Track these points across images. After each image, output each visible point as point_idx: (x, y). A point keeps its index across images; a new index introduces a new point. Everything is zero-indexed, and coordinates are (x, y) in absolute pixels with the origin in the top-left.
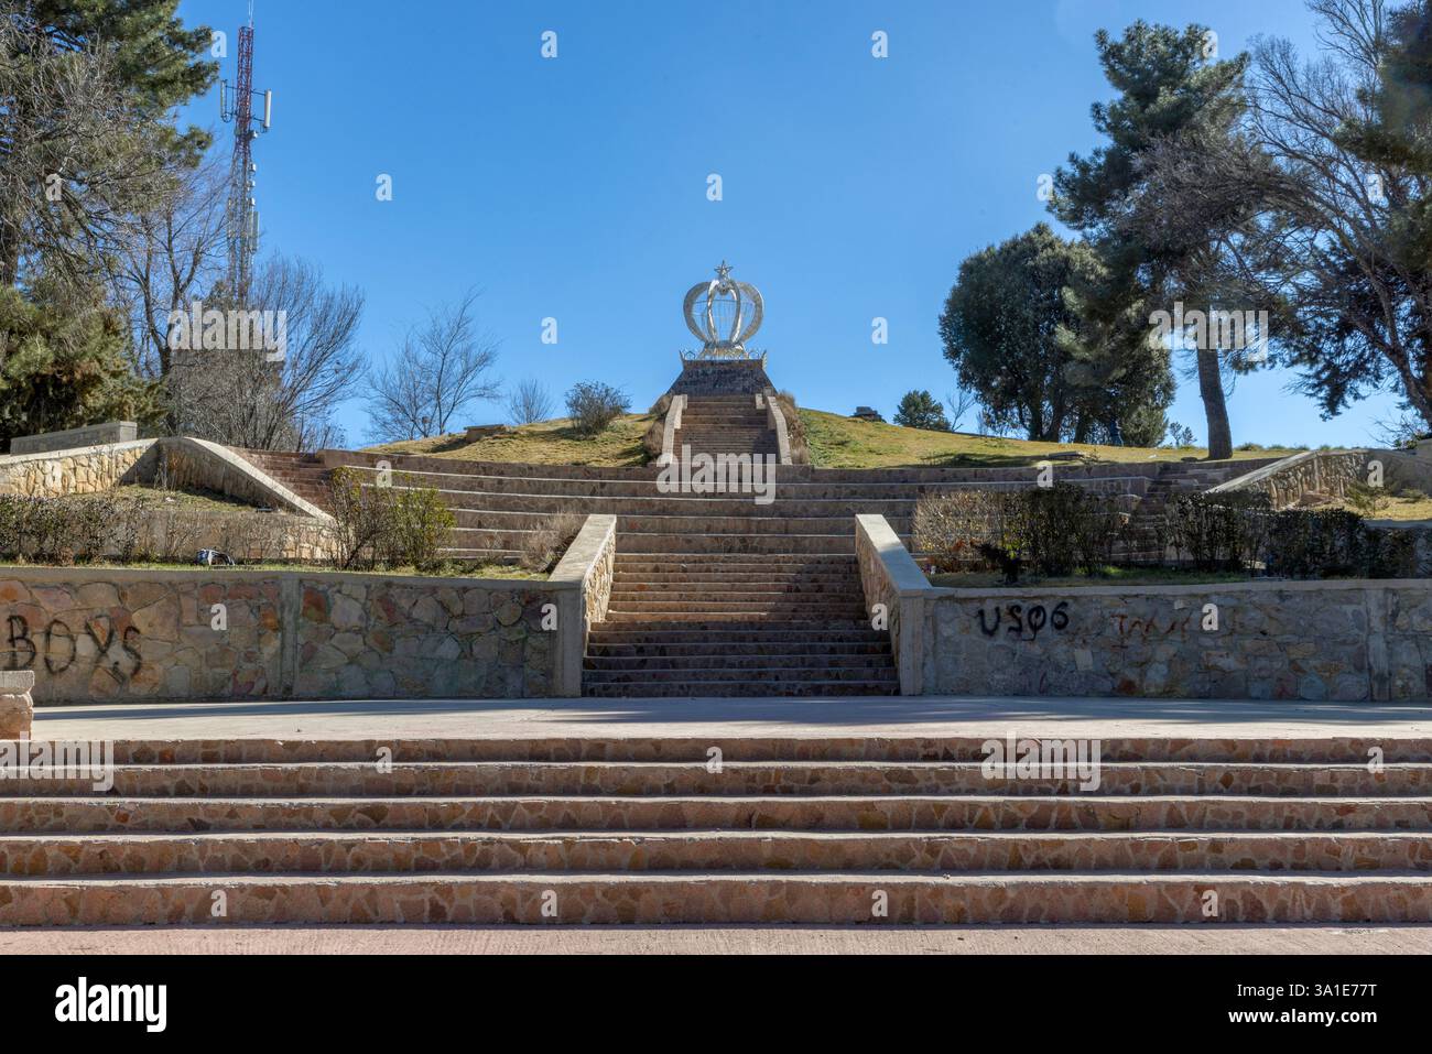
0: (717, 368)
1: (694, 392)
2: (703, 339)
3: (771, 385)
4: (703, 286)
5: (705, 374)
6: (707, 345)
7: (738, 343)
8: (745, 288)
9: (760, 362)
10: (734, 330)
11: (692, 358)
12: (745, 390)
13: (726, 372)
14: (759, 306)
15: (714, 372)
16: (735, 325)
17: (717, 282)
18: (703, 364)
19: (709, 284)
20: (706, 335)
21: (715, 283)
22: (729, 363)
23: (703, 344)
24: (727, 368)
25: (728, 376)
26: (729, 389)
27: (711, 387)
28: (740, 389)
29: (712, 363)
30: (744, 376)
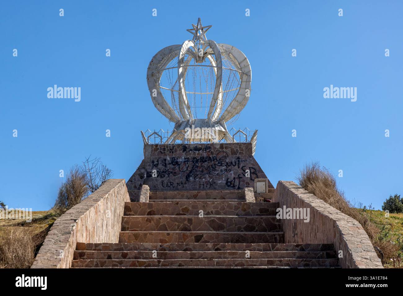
0: (191, 155)
1: (160, 186)
2: (172, 119)
3: (265, 176)
4: (173, 50)
5: (174, 162)
6: (179, 126)
7: (219, 122)
8: (228, 53)
9: (248, 147)
10: (213, 106)
11: (158, 141)
12: (229, 184)
13: (203, 160)
14: (245, 74)
15: (187, 160)
16: (215, 99)
17: (191, 44)
18: (172, 149)
19: (179, 47)
20: (177, 114)
21: (188, 44)
22: (208, 147)
23: (173, 124)
24: (205, 155)
25: (206, 164)
26: (207, 182)
27: (184, 179)
28: (222, 182)
29: (185, 148)
30: (227, 165)
